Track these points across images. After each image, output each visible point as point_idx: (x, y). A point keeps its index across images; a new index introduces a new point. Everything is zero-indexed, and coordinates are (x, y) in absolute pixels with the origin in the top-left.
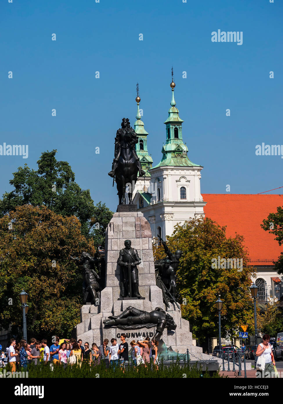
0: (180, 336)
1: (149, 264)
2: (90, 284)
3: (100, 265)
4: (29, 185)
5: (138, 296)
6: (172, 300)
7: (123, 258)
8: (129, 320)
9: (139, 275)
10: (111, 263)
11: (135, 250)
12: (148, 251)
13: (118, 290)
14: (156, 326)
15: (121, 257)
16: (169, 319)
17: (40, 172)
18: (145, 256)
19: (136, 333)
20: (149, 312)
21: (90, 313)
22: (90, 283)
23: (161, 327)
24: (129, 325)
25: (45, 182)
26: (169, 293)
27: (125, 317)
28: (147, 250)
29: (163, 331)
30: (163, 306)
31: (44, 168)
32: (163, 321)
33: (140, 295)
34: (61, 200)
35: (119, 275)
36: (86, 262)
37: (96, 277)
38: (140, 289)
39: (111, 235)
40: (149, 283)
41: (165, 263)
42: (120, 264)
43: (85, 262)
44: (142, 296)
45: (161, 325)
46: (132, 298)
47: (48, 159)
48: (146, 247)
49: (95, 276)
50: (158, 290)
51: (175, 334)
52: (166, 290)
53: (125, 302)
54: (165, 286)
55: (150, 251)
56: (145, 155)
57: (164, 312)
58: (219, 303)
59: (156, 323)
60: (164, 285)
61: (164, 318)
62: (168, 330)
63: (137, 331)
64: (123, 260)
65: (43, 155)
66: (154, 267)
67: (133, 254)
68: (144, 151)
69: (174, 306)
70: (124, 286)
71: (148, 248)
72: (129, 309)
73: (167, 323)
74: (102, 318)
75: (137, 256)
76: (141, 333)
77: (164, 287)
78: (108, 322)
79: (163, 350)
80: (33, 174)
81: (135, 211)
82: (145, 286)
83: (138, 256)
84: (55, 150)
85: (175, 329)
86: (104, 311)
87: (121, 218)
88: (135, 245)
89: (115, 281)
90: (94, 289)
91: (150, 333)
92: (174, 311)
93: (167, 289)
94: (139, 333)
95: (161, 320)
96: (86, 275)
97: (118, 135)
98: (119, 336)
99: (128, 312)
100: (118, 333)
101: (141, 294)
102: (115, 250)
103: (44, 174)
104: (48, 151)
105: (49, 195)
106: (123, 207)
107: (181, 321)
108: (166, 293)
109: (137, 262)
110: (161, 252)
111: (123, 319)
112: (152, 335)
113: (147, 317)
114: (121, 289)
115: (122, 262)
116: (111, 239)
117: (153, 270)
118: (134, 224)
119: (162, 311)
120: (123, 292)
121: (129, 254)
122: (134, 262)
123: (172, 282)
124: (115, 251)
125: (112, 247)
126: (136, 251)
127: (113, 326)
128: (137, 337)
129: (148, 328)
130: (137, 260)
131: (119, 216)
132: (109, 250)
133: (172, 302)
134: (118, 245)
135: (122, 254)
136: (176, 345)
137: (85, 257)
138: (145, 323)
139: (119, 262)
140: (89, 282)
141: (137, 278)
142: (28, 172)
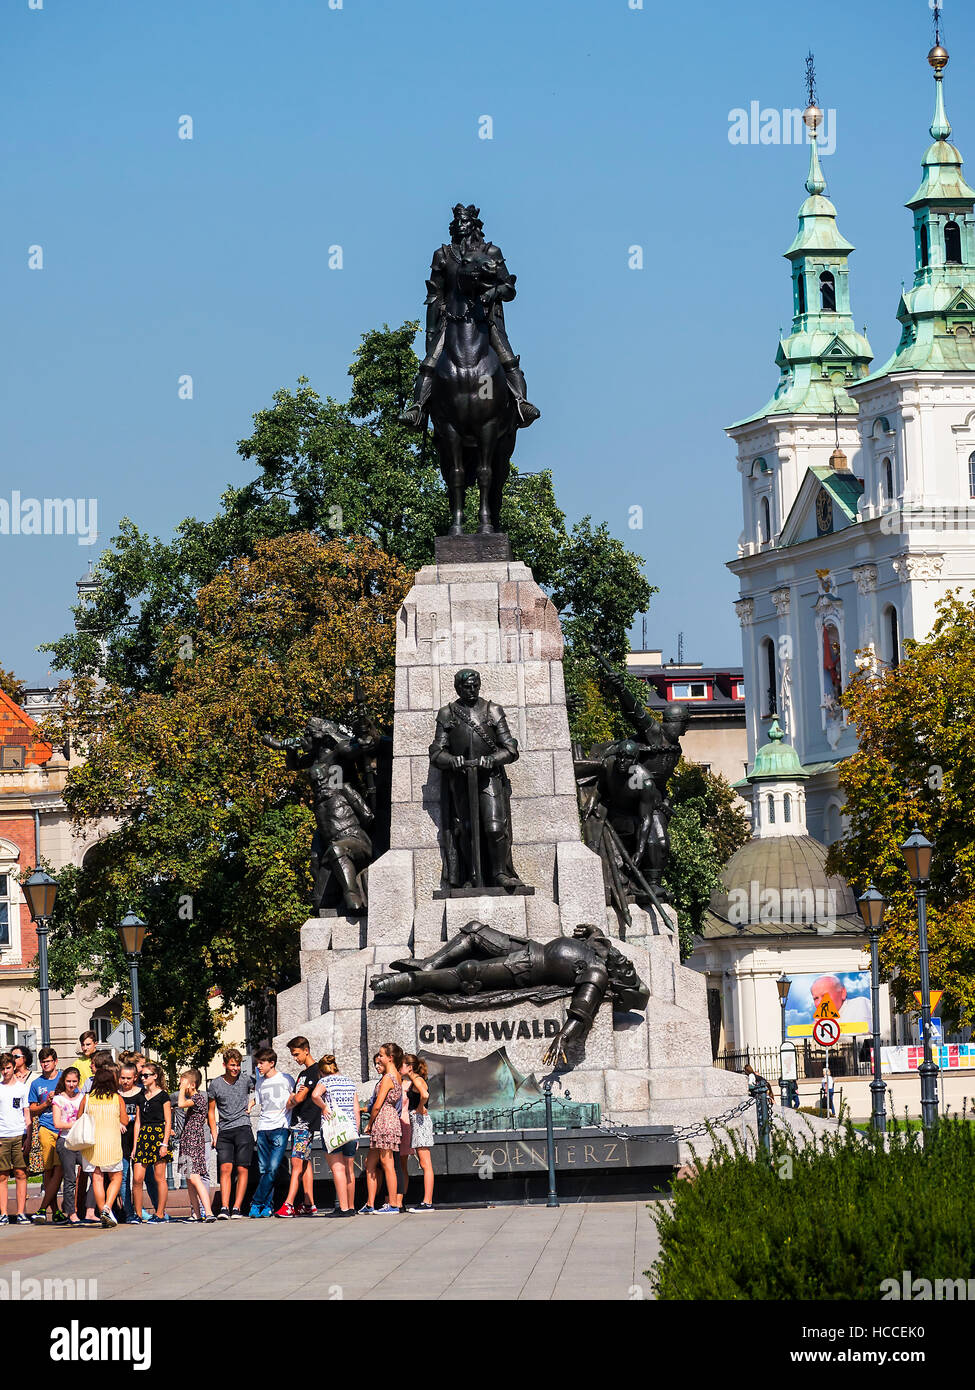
0: (662, 1034)
1: (550, 759)
2: (336, 840)
3: (374, 764)
4: (314, 457)
5: (506, 880)
6: (645, 894)
7: (449, 739)
8: (464, 975)
9: (513, 803)
10: (409, 759)
11: (494, 710)
12: (548, 709)
13: (433, 862)
14: (568, 995)
15: (444, 735)
16: (619, 966)
17: (359, 408)
18: (536, 730)
19: (494, 1025)
20: (545, 941)
21: (330, 948)
22: (336, 836)
23: (587, 998)
24: (464, 993)
25: (377, 445)
26: (632, 870)
27: (450, 962)
28: (543, 705)
29: (598, 1016)
30: (604, 920)
31: (371, 392)
32: (595, 977)
33: (517, 877)
34: (432, 514)
35: (439, 802)
36: (323, 757)
37: (358, 812)
38: (519, 857)
39: (405, 650)
40: (551, 832)
41: (619, 754)
42: (438, 760)
43: (318, 758)
44: (527, 882)
45: (589, 993)
46: (484, 889)
47: (387, 359)
48: (542, 697)
49: (353, 808)
50: (584, 857)
51: (643, 1024)
52: (624, 860)
53: (455, 905)
54: (621, 845)
55: (555, 709)
56: (842, 332)
57: (605, 943)
58: (871, 903)
59: (568, 985)
60: (617, 838)
61: (602, 967)
62: (615, 1010)
63: (496, 1017)
64: (449, 749)
65: (369, 344)
66: (570, 772)
67: (489, 723)
68: (840, 316)
69: (653, 917)
70: (457, 846)
71: (547, 701)
72: (468, 934)
73: (611, 983)
74: (369, 969)
75: (502, 730)
76: (514, 1022)
77: (618, 848)
78: (386, 981)
79: (499, 1088)
80: (329, 416)
81: (498, 559)
82: (535, 843)
83: (508, 731)
84: (411, 320)
85: (643, 1007)
86: (376, 942)
87: (444, 587)
88: (497, 689)
89: (422, 828)
90: (349, 857)
91: (548, 1023)
92: (651, 939)
93: (626, 854)
94: (505, 1024)
95: (587, 972)
96: (322, 804)
97: (437, 269)
98: (427, 1034)
99: (464, 943)
100: (424, 1024)
101: (521, 876)
102: (424, 710)
103: (374, 415)
104: (386, 327)
105: (388, 494)
106: (454, 545)
107: (673, 975)
108: (624, 869)
109: (501, 755)
110: (883, 702)
111: (444, 971)
112: (552, 1030)
113: (536, 963)
114: (445, 856)
115: (445, 756)
116: (408, 667)
117: (567, 782)
118: (496, 611)
119: (596, 940)
120: (453, 867)
121: (473, 724)
122: (489, 752)
123: (645, 829)
124: (423, 713)
125: (412, 696)
126: (501, 710)
127: (406, 999)
128: (498, 1038)
129: (540, 1003)
130: (502, 746)
131: (438, 580)
132: (398, 711)
133: (644, 903)
134: (432, 690)
135: (447, 725)
136: (649, 1067)
137: (319, 735)
138: (529, 984)
139: (436, 754)
140: (333, 832)
141: (505, 812)
142: (313, 410)
